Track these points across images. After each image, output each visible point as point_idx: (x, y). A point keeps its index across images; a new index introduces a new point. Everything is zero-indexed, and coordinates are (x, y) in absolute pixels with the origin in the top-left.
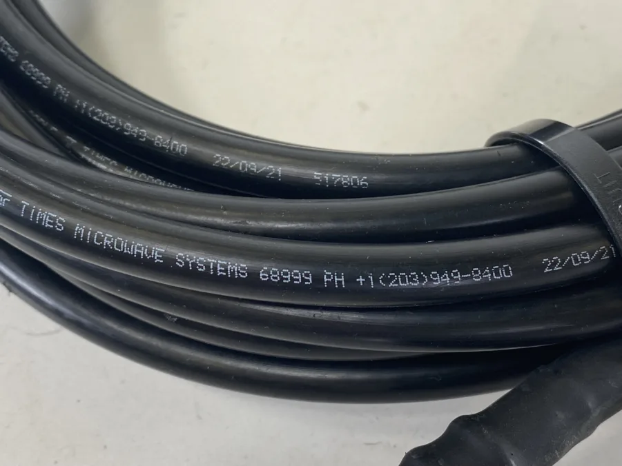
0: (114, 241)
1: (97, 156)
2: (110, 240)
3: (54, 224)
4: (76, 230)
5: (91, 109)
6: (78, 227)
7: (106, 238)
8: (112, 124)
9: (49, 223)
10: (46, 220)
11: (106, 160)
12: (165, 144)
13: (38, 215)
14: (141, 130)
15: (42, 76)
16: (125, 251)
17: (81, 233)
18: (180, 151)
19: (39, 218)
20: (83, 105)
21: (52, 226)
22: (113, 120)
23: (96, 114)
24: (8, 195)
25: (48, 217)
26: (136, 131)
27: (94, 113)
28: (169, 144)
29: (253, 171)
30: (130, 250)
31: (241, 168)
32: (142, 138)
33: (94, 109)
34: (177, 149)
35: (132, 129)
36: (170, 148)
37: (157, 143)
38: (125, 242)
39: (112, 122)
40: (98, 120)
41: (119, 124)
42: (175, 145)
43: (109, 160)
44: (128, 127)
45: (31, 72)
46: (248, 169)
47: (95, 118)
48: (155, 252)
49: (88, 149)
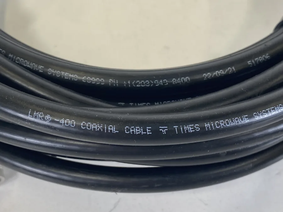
0: (225, 122)
1: (139, 105)
2: (223, 123)
3: (194, 129)
4: (206, 126)
5: (133, 83)
6: (206, 125)
7: (221, 123)
8: (148, 85)
9: (192, 130)
10: (190, 129)
11: (144, 104)
12: (179, 81)
13: (185, 129)
14: (164, 80)
15: (98, 80)
16: (232, 124)
17: (209, 127)
18: (186, 81)
19: (186, 130)
20: (128, 83)
21: (194, 131)
22: (147, 82)
23: (138, 83)
24: (165, 127)
25: (190, 127)
26: (162, 82)
27: (136, 84)
28: (181, 80)
29: (223, 74)
30: (234, 123)
31: (217, 75)
32: (166, 83)
33: (135, 82)
34: (185, 81)
35: (159, 82)
36: (181, 82)
37: (174, 83)
38: (230, 120)
39: (147, 84)
40: (140, 86)
41: (152, 83)
42: (183, 79)
43: (145, 103)
44: (156, 82)
45: (91, 80)
46: (220, 74)
47: (138, 86)
48: (244, 118)
49: (132, 104)
